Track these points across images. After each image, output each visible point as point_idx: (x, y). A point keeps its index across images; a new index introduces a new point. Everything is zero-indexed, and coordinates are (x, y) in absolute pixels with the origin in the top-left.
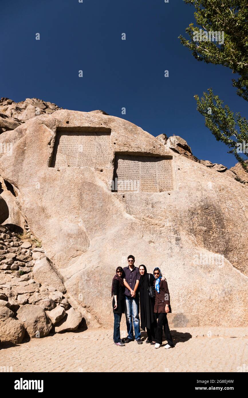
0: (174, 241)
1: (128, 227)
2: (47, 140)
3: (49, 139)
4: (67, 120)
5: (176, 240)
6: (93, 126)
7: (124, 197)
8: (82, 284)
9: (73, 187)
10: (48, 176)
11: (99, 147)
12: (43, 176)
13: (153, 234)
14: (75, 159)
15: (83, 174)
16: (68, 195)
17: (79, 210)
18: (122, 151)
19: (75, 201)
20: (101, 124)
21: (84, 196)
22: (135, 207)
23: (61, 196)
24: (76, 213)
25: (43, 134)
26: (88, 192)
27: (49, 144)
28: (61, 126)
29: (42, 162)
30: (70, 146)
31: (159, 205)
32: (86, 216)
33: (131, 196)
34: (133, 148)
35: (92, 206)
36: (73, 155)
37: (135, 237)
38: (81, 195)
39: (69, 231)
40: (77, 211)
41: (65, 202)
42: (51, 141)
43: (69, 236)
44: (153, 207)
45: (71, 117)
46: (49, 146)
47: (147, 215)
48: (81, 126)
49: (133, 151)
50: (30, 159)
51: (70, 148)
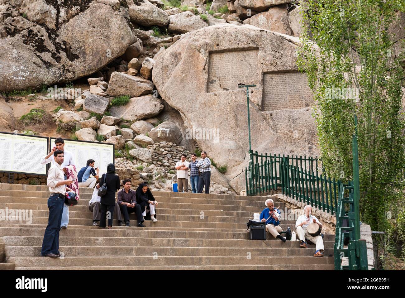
0: (307, 149)
1: (275, 141)
2: (201, 66)
3: (204, 65)
4: (217, 43)
5: (309, 149)
6: (241, 47)
7: (271, 115)
8: (240, 183)
9: (229, 110)
10: (207, 102)
11: (249, 67)
12: (203, 102)
13: (293, 145)
14: (228, 81)
15: (236, 97)
16: (226, 117)
17: (236, 129)
18: (269, 71)
19: (232, 122)
20: (249, 43)
21: (239, 117)
22: (280, 124)
23: (220, 118)
24: (234, 132)
25: (197, 59)
26: (242, 113)
27: (204, 69)
28: (212, 50)
29: (200, 87)
30: (223, 68)
31: (298, 121)
32: (242, 134)
33: (277, 114)
34: (279, 67)
35: (246, 125)
36: (226, 77)
37: (279, 148)
38: (236, 116)
39: (229, 148)
40: (234, 130)
41: (224, 123)
42: (205, 66)
43: (230, 151)
44: (293, 122)
45: (220, 39)
46: (204, 71)
47: (289, 130)
48: (231, 48)
49: (279, 69)
50: (190, 85)
51: (224, 70)
